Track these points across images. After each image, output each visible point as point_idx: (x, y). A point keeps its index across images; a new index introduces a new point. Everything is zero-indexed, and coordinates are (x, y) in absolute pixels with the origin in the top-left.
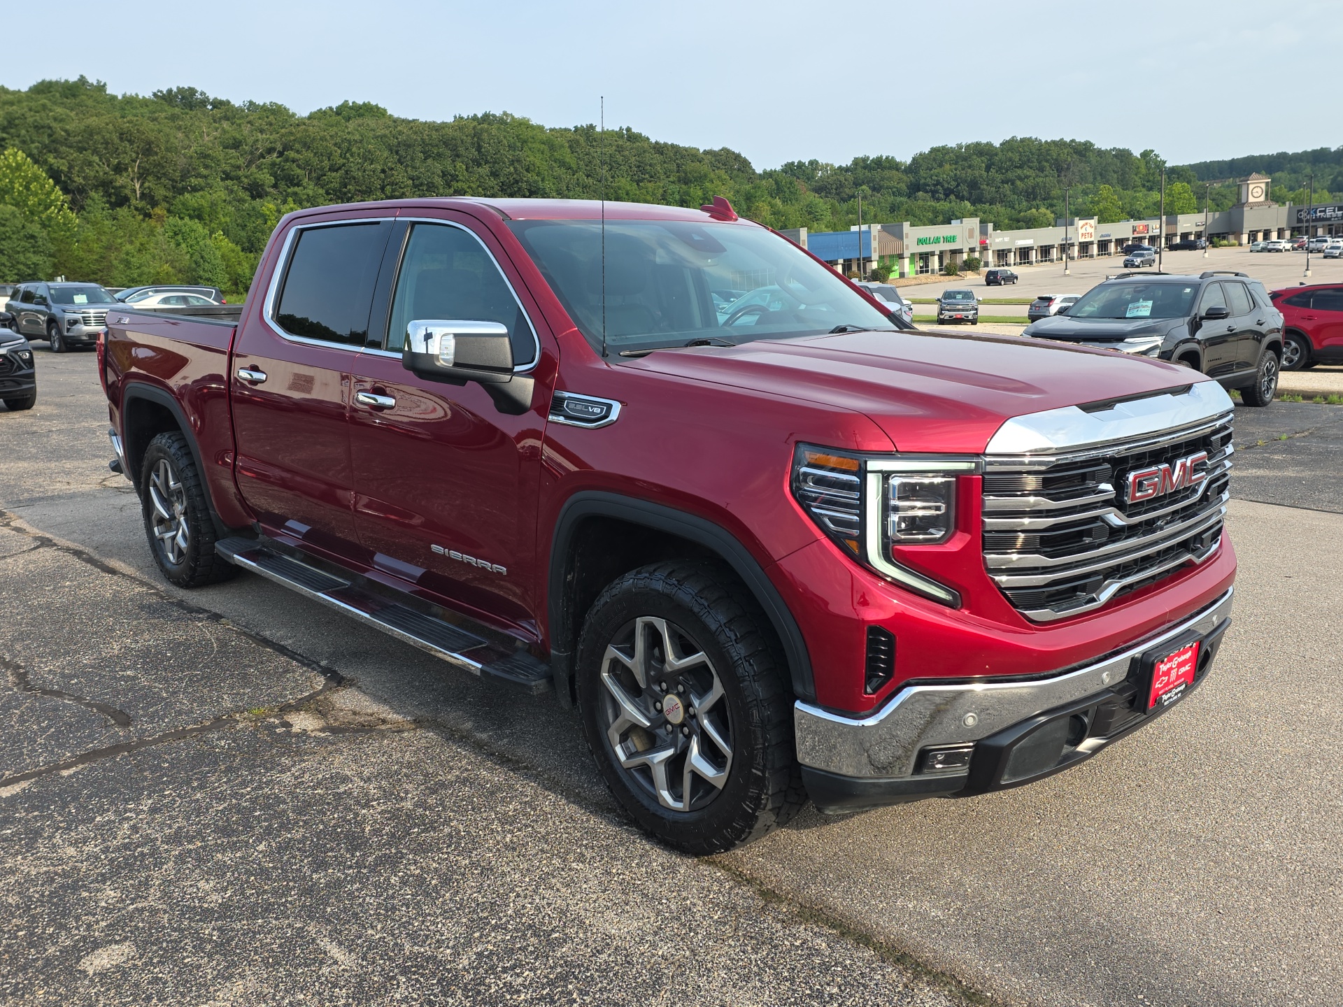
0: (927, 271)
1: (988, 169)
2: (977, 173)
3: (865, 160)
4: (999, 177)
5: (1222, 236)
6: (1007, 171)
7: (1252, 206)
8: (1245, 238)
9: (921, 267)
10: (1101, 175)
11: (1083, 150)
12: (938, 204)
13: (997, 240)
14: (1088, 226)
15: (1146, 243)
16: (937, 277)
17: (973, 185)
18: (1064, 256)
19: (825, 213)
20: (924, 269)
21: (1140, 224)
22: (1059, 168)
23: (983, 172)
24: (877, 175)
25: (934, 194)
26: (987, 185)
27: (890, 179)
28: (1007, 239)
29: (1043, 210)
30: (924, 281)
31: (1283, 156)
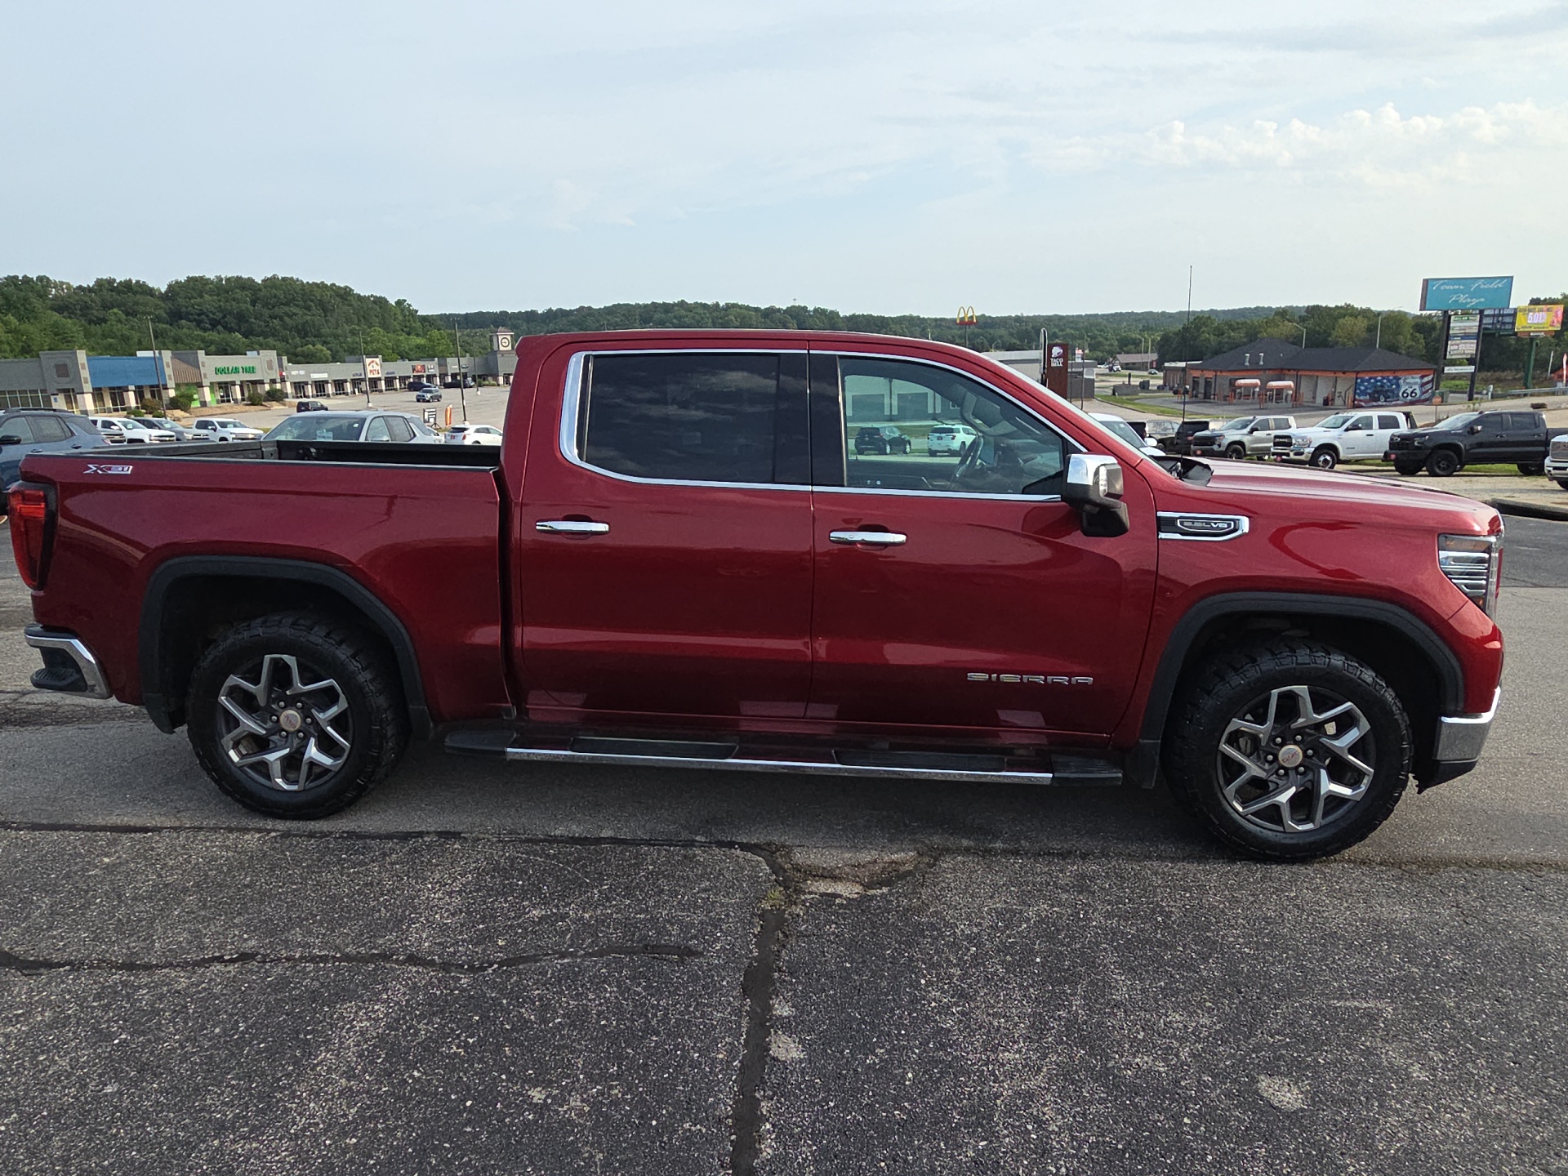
0: (229, 401)
1: (253, 303)
2: (243, 306)
3: (111, 281)
4: (266, 312)
5: (483, 377)
6: (274, 307)
7: (503, 353)
8: (501, 380)
9: (222, 397)
10: (364, 317)
11: (345, 294)
12: (206, 334)
13: (294, 373)
14: (374, 364)
15: (424, 381)
16: (241, 407)
17: (241, 317)
18: (356, 390)
19: (76, 335)
20: (226, 399)
21: (418, 364)
22: (324, 307)
23: (249, 306)
24: (130, 298)
25: (199, 324)
26: (255, 319)
27: (145, 305)
28: (302, 372)
29: (319, 346)
30: (229, 410)
31: (504, 313)
